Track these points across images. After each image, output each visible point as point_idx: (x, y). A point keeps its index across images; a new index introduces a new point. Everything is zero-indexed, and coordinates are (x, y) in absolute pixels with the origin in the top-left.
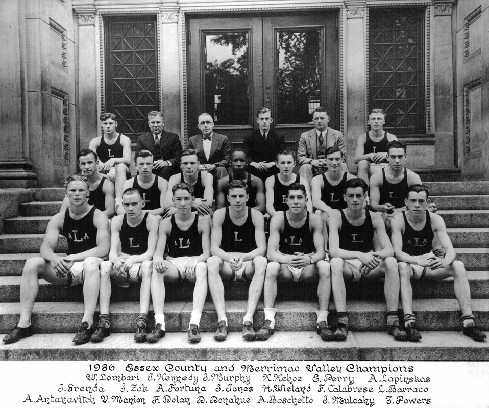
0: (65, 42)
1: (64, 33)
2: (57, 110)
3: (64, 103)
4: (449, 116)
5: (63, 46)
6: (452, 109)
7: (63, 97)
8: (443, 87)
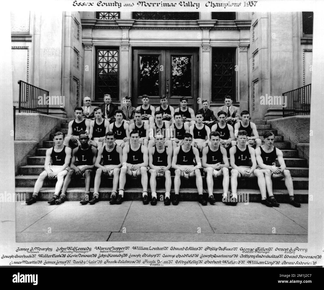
0: (78, 57)
1: (78, 53)
2: (75, 86)
3: (77, 83)
4: (246, 95)
5: (78, 59)
6: (247, 92)
7: (77, 81)
8: (243, 82)
